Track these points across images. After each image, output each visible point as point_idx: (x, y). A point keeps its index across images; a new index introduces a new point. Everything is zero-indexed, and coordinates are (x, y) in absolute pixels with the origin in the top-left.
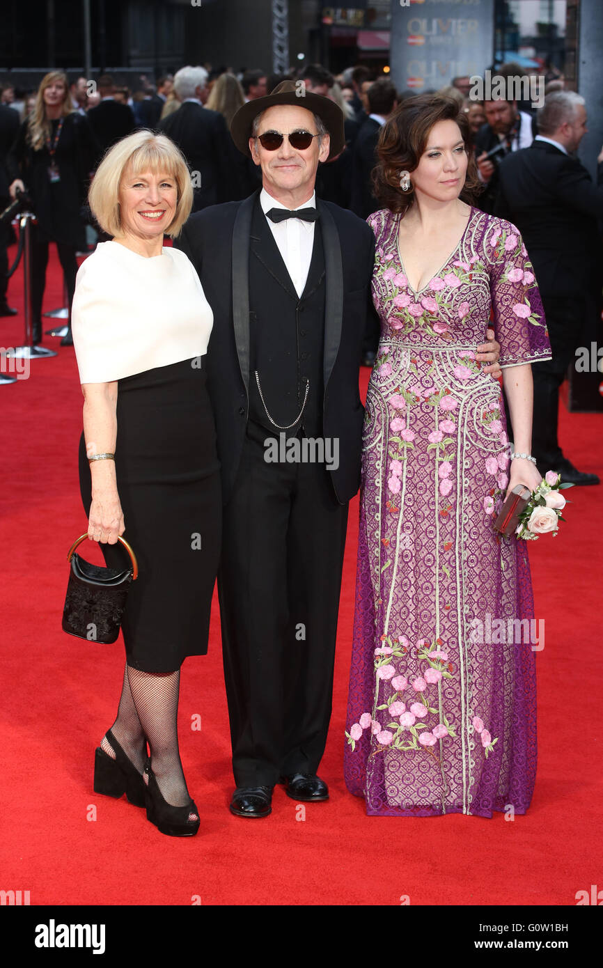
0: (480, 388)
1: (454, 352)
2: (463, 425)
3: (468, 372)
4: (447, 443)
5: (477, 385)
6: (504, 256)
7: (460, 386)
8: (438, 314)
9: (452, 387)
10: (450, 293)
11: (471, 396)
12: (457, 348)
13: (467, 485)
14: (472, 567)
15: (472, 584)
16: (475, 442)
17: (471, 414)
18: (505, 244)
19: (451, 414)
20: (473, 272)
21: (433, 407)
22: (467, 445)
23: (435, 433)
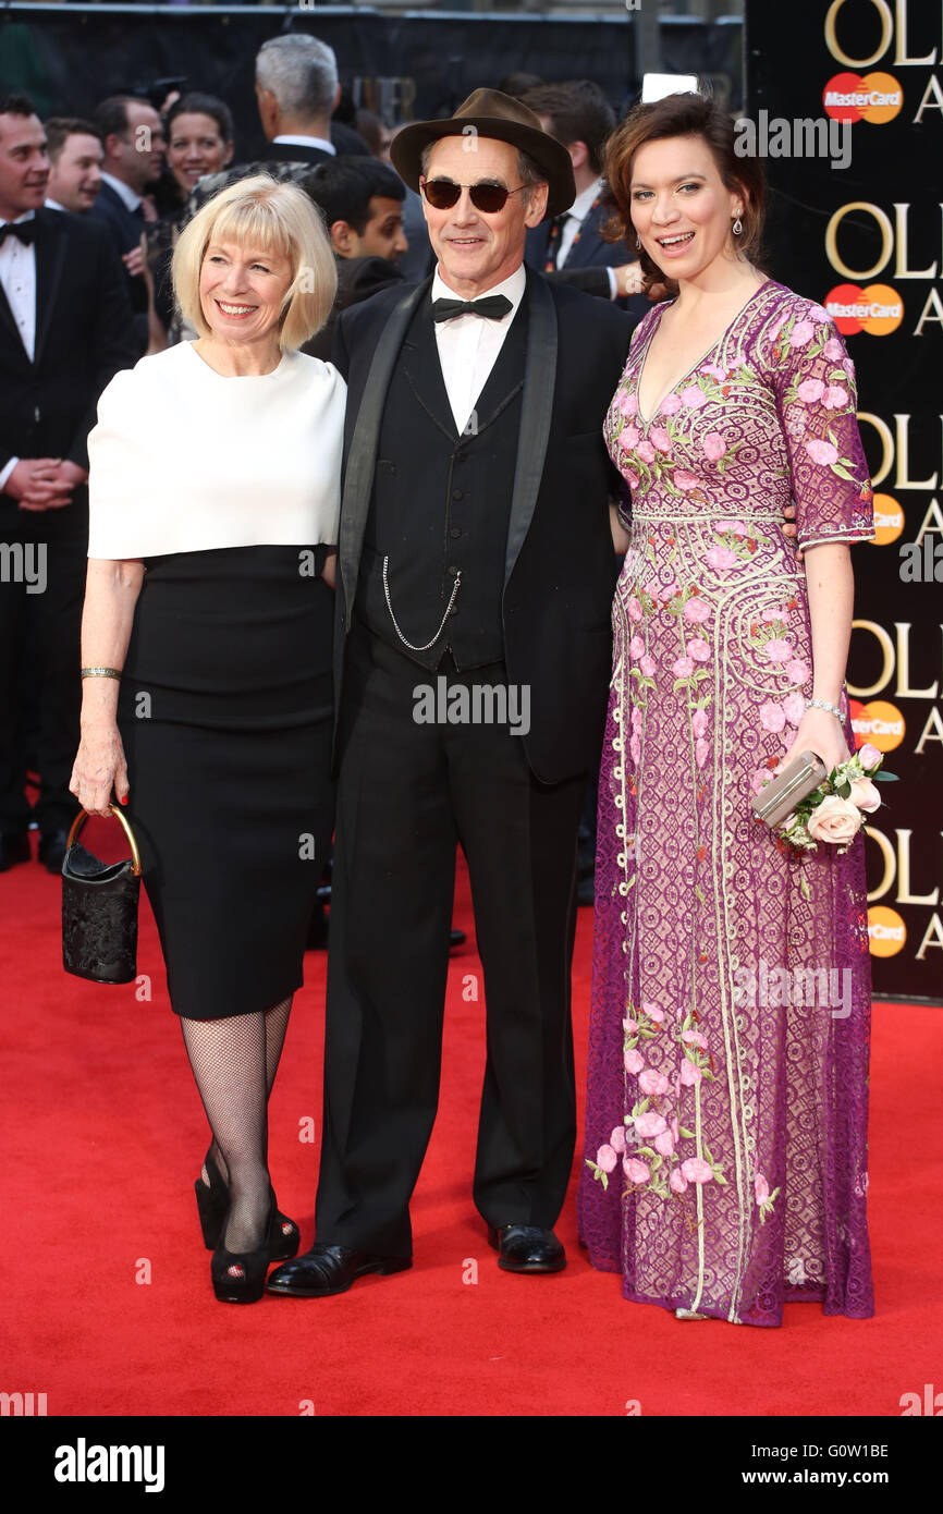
0: (748, 584)
1: (708, 523)
2: (721, 648)
3: (731, 557)
4: (701, 677)
5: (743, 579)
6: (789, 357)
7: (714, 580)
8: (673, 455)
9: (702, 584)
10: (686, 419)
11: (733, 598)
12: (714, 517)
13: (729, 751)
14: (743, 891)
15: (743, 919)
16: (742, 676)
17: (733, 628)
18: (790, 335)
19: (702, 629)
20: (732, 383)
21: (676, 617)
22: (730, 681)
23: (682, 662)
